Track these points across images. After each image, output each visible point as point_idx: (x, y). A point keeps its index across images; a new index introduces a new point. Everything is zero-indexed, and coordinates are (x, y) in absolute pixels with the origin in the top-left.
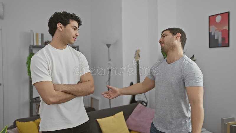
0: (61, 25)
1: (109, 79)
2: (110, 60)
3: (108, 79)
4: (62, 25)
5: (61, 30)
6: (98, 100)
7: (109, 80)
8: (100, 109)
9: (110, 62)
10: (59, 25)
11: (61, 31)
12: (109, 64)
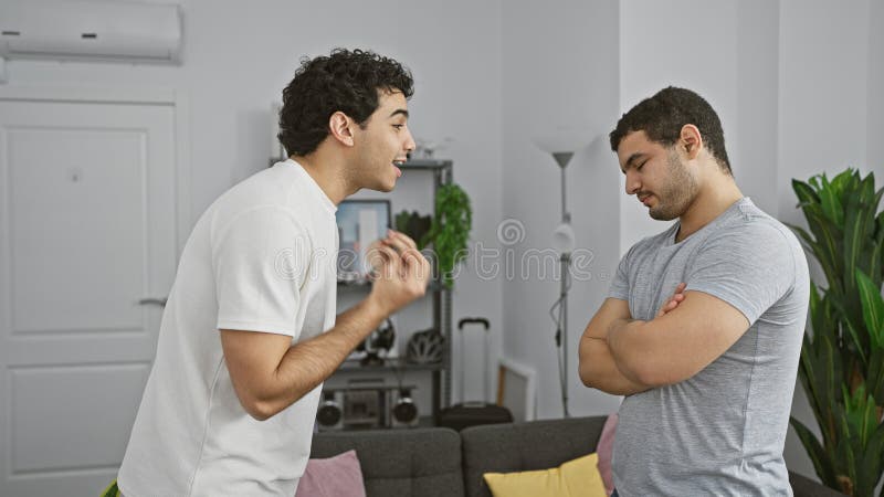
0: (343, 119)
1: (564, 295)
2: (567, 218)
3: (559, 296)
4: (348, 119)
5: (349, 141)
6: (524, 379)
7: (560, 300)
8: (530, 418)
9: (565, 228)
10: (337, 121)
11: (349, 147)
12: (562, 236)
